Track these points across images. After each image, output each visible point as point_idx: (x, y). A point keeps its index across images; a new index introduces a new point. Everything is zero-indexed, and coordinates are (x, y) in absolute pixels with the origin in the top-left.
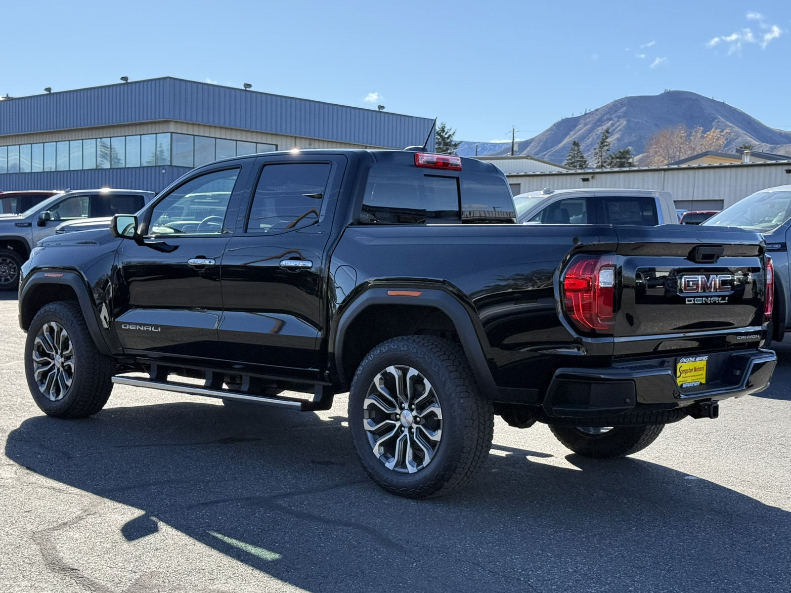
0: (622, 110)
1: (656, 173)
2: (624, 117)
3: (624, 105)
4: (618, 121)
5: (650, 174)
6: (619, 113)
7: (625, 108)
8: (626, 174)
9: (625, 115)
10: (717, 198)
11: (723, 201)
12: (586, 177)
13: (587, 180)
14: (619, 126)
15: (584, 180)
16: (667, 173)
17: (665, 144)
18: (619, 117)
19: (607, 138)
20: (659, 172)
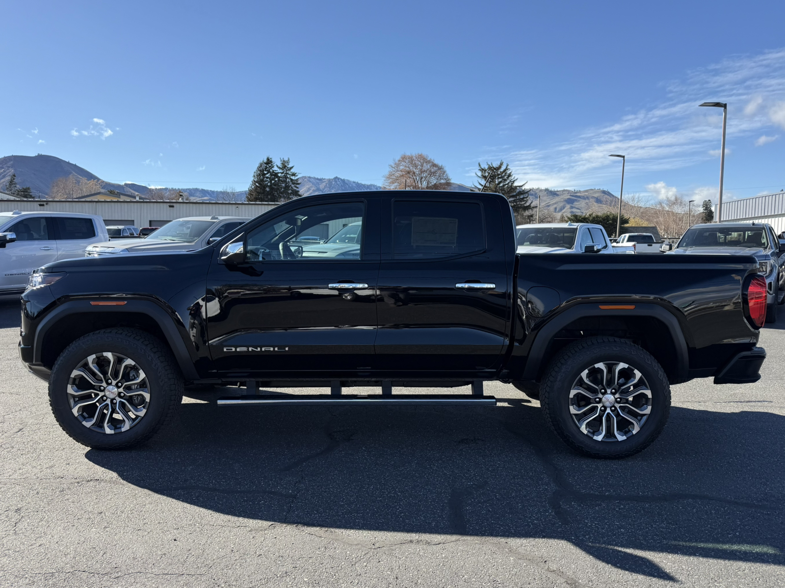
0: (10, 163)
1: (90, 204)
2: (12, 167)
3: (12, 160)
4: (8, 169)
5: (86, 204)
6: (9, 164)
7: (12, 162)
8: (71, 203)
9: (12, 166)
10: (130, 219)
11: (133, 221)
12: (42, 203)
13: (43, 205)
14: (9, 172)
15: (40, 205)
16: (97, 204)
17: (63, 186)
18: (9, 167)
19: (14, 179)
20: (93, 203)
